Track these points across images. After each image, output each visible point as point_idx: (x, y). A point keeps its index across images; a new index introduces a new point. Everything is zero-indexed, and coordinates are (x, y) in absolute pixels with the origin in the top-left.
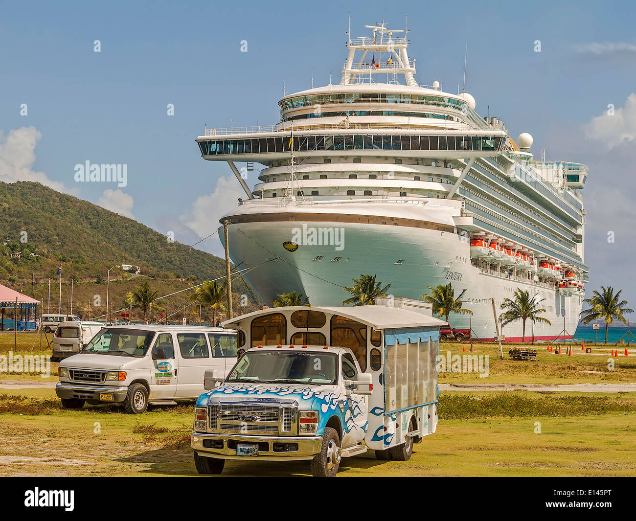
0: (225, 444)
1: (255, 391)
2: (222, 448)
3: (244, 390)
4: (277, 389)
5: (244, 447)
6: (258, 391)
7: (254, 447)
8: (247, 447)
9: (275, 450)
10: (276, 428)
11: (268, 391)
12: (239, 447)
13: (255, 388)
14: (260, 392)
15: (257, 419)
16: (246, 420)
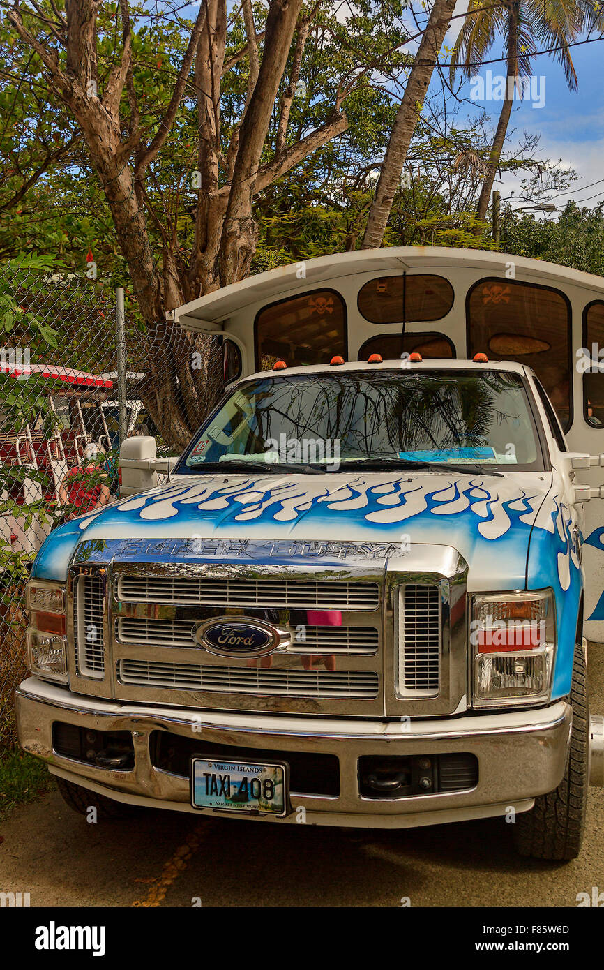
0: (141, 748)
1: (265, 505)
2: (129, 764)
3: (221, 503)
4: (356, 494)
5: (223, 773)
6: (278, 506)
7: (267, 772)
8: (236, 774)
9: (366, 790)
10: (369, 679)
11: (319, 509)
12: (201, 768)
13: (268, 495)
14: (287, 514)
15: (278, 639)
16: (227, 645)
